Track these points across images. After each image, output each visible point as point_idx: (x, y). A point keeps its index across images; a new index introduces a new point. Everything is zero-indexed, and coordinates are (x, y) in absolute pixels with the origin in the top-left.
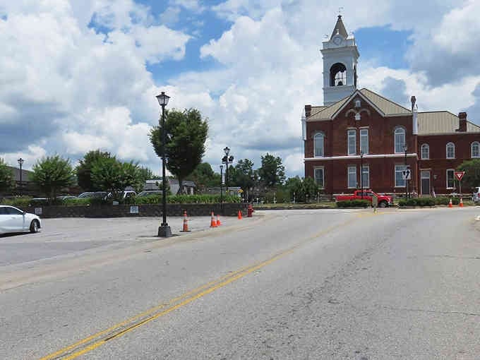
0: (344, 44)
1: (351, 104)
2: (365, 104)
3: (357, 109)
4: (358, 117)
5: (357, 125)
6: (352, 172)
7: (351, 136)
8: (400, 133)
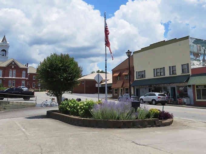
0: (6, 45)
1: (11, 63)
2: (15, 64)
3: (13, 65)
4: (13, 67)
5: (12, 69)
6: (10, 82)
7: (11, 72)
8: (24, 72)
